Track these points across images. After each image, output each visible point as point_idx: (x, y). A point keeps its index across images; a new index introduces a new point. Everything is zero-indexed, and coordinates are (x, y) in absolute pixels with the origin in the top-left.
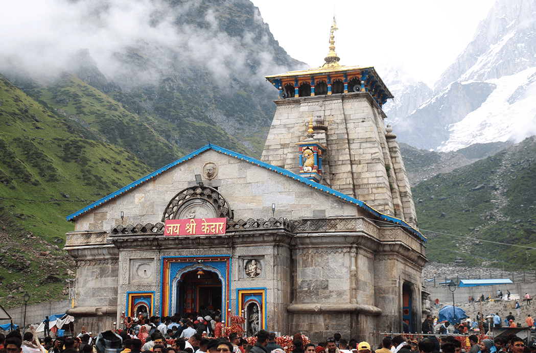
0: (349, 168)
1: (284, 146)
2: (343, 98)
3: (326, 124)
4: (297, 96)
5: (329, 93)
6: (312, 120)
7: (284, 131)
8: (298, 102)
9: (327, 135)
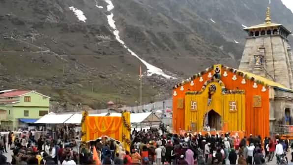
0: (272, 63)
1: (250, 55)
2: (271, 37)
3: (265, 47)
4: (254, 36)
5: (266, 34)
6: (259, 45)
7: (250, 49)
8: (254, 38)
9: (265, 51)
